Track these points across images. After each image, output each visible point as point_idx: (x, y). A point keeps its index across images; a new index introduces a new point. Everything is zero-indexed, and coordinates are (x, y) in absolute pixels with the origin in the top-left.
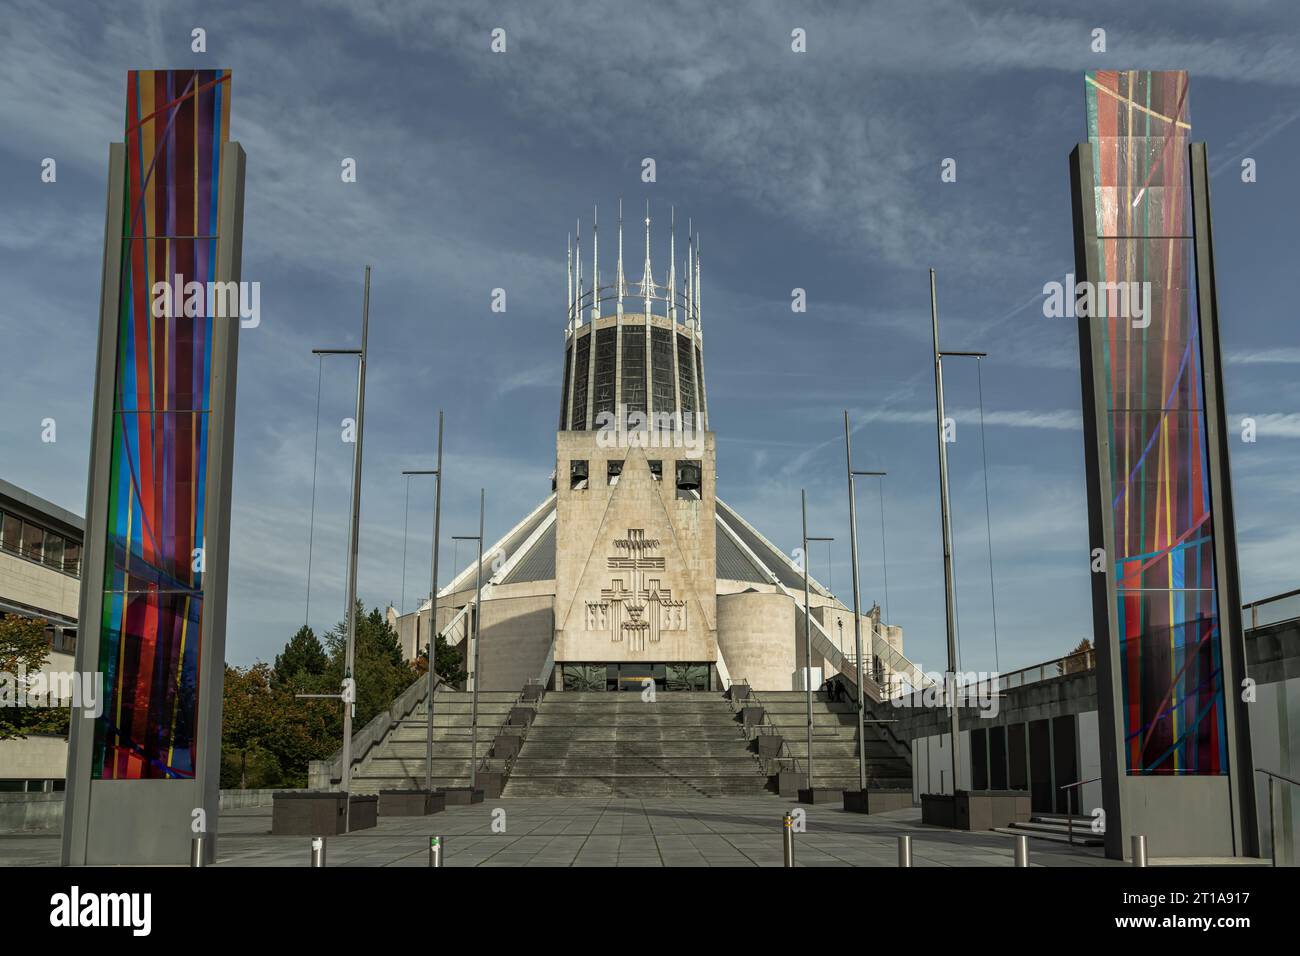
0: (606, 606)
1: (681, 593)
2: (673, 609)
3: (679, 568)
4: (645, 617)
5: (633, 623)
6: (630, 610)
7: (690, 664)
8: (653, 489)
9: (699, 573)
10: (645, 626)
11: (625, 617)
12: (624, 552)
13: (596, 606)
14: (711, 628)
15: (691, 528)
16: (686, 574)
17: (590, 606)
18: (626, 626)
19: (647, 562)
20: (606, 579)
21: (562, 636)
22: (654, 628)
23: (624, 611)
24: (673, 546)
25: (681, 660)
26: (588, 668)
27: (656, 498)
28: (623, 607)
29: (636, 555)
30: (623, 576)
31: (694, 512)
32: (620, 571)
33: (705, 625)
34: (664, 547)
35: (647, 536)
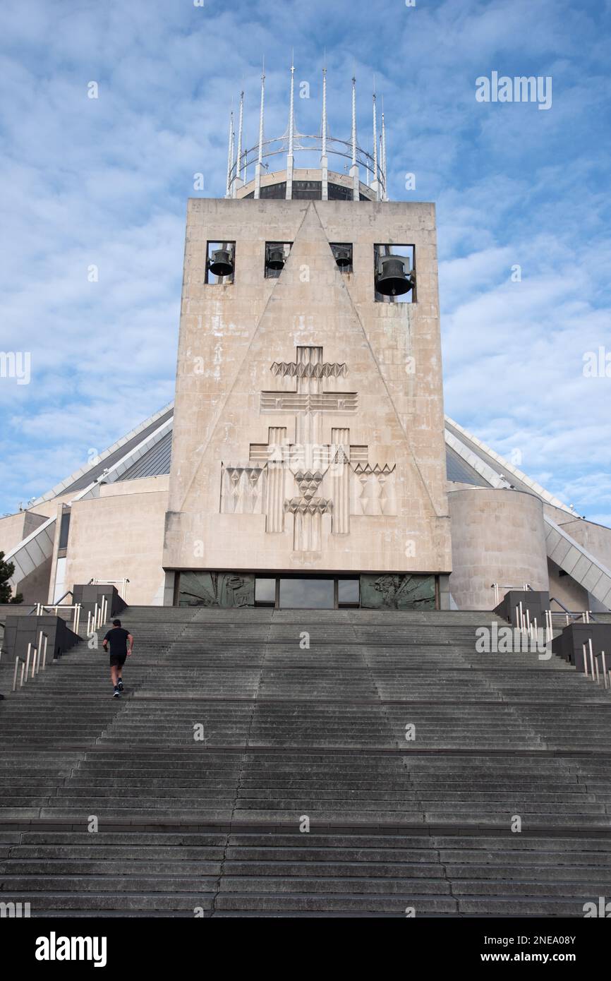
0: (259, 471)
1: (387, 451)
2: (373, 479)
3: (382, 411)
4: (326, 492)
5: (304, 501)
6: (299, 480)
7: (402, 575)
8: (339, 285)
9: (415, 419)
10: (323, 507)
11: (291, 491)
12: (289, 382)
13: (240, 470)
14: (440, 515)
15: (400, 345)
16: (393, 420)
17: (230, 470)
18: (294, 508)
19: (328, 400)
20: (257, 425)
21: (179, 522)
22: (341, 514)
23: (290, 479)
24: (372, 375)
25: (388, 568)
26: (221, 580)
27: (341, 298)
28: (288, 474)
29: (310, 387)
30: (287, 420)
31: (404, 321)
32: (282, 414)
33: (429, 506)
34: (357, 376)
35: (328, 358)
